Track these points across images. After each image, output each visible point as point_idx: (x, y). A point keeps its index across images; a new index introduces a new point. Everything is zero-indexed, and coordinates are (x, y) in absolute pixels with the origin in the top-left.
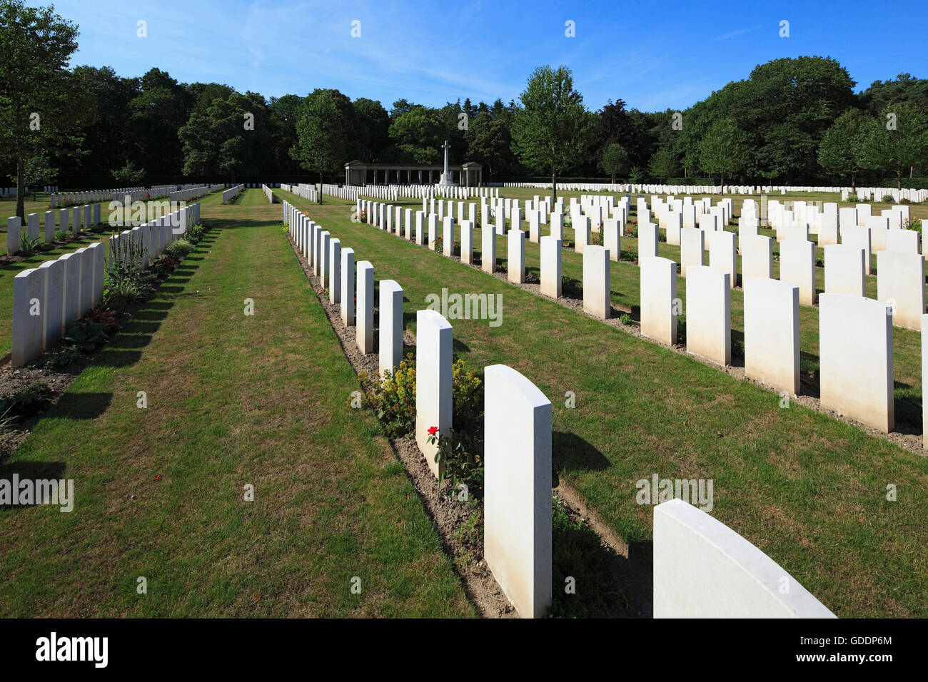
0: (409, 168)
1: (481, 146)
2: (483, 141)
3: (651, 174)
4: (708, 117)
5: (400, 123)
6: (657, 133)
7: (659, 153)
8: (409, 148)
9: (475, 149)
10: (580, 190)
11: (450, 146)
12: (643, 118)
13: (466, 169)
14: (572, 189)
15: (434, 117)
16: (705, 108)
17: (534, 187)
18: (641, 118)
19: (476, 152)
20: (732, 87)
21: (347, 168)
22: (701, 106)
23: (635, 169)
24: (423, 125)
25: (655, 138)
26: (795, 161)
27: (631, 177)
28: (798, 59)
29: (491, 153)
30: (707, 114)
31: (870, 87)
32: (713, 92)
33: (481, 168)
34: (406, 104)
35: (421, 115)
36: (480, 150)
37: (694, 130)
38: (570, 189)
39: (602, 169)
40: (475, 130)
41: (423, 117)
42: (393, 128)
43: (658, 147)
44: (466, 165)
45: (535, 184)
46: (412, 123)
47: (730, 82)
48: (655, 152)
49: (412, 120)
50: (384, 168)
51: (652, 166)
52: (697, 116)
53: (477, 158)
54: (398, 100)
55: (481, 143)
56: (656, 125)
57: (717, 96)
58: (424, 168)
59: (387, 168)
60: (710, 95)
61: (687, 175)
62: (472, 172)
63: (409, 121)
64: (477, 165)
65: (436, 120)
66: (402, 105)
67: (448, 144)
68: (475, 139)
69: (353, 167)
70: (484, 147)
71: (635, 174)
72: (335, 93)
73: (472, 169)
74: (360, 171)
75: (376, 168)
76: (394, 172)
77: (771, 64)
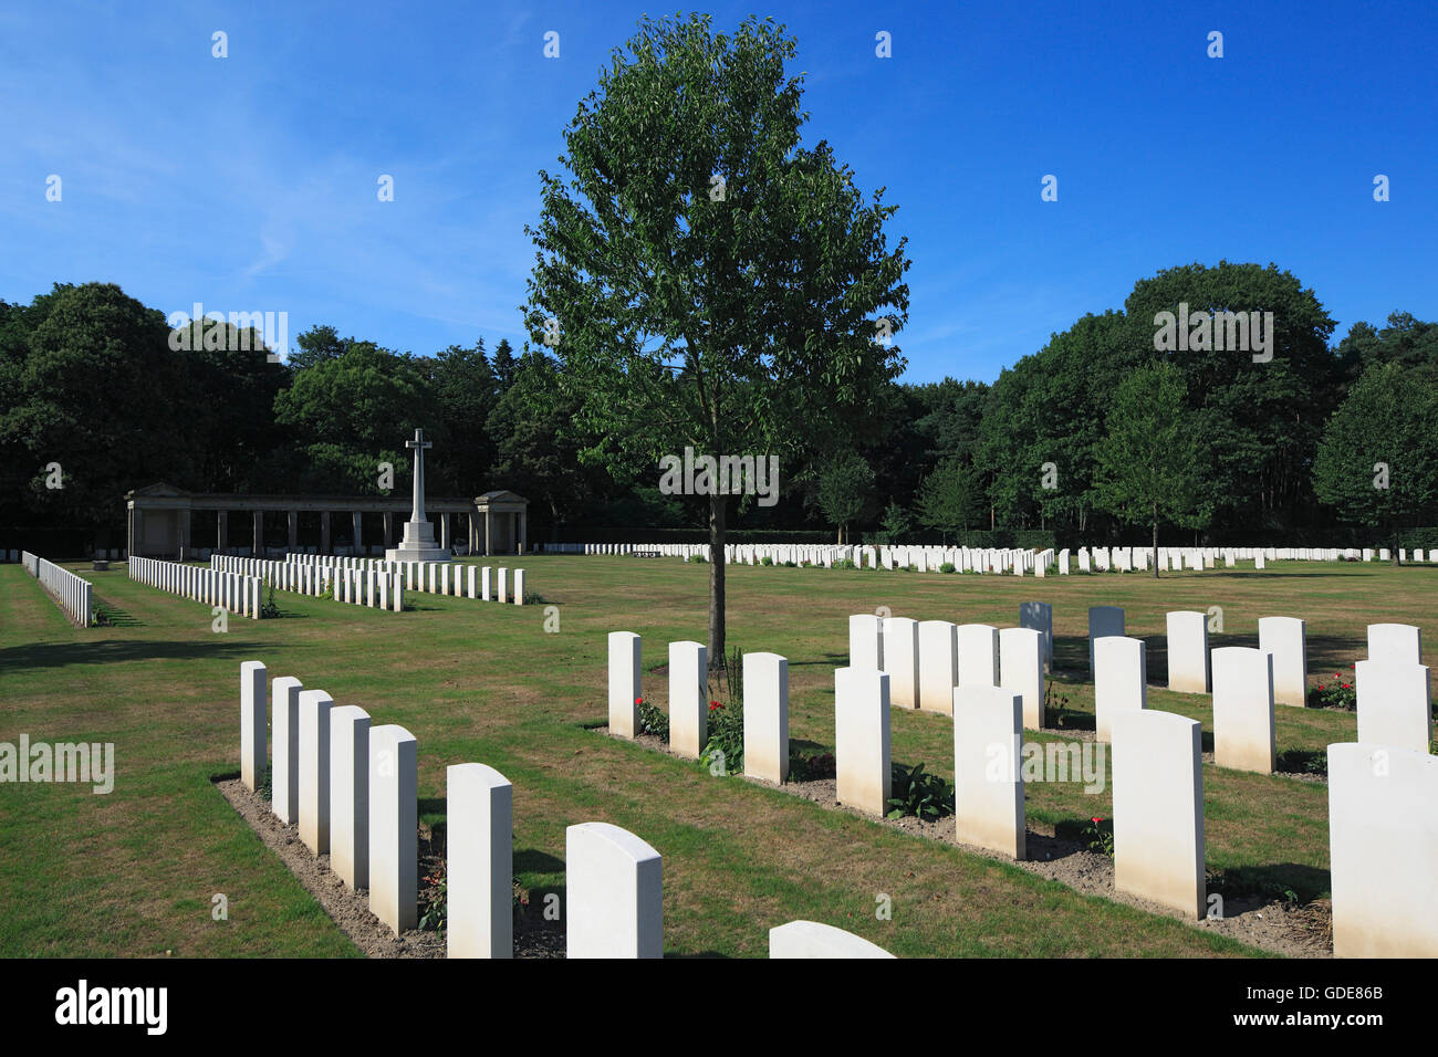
0: (326, 507)
1: (528, 449)
2: (532, 439)
3: (923, 521)
4: (1048, 391)
5: (305, 385)
6: (933, 430)
7: (937, 473)
8: (330, 451)
9: (512, 459)
10: (779, 563)
11: (429, 445)
12: (901, 395)
13: (484, 508)
14: (756, 562)
15: (403, 372)
16: (1040, 371)
17: (658, 554)
18: (896, 395)
19: (516, 465)
20: (1090, 325)
21: (131, 504)
22: (1030, 366)
23: (893, 509)
24: (369, 392)
25: (929, 439)
26: (1227, 491)
27: (885, 529)
28: (1218, 267)
29: (554, 469)
30: (1046, 382)
31: (1348, 336)
32: (1054, 336)
33: (524, 507)
34: (333, 341)
35: (365, 366)
36: (526, 461)
37: (1019, 420)
38: (750, 561)
39: (818, 510)
40: (512, 412)
41: (371, 371)
42: (288, 400)
43: (935, 460)
44: (485, 498)
45: (660, 548)
46: (340, 387)
47: (1084, 315)
48: (929, 472)
49: (339, 379)
50: (247, 505)
51: (927, 502)
52: (1024, 389)
53: (518, 482)
54: (311, 330)
55: (527, 444)
56: (927, 411)
57: (1062, 341)
58: (368, 507)
59: (258, 506)
60: (1048, 341)
61: (997, 524)
62: (500, 518)
63: (330, 380)
64: (515, 497)
65: (407, 381)
66: (321, 343)
67: (425, 437)
68: (511, 433)
69: (147, 504)
70: (533, 454)
71: (893, 524)
72: (109, 295)
73: (500, 508)
74: (173, 514)
75: (223, 505)
76: (281, 517)
77: (1166, 276)
